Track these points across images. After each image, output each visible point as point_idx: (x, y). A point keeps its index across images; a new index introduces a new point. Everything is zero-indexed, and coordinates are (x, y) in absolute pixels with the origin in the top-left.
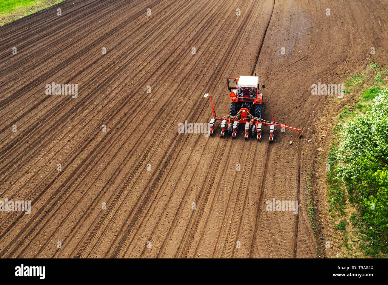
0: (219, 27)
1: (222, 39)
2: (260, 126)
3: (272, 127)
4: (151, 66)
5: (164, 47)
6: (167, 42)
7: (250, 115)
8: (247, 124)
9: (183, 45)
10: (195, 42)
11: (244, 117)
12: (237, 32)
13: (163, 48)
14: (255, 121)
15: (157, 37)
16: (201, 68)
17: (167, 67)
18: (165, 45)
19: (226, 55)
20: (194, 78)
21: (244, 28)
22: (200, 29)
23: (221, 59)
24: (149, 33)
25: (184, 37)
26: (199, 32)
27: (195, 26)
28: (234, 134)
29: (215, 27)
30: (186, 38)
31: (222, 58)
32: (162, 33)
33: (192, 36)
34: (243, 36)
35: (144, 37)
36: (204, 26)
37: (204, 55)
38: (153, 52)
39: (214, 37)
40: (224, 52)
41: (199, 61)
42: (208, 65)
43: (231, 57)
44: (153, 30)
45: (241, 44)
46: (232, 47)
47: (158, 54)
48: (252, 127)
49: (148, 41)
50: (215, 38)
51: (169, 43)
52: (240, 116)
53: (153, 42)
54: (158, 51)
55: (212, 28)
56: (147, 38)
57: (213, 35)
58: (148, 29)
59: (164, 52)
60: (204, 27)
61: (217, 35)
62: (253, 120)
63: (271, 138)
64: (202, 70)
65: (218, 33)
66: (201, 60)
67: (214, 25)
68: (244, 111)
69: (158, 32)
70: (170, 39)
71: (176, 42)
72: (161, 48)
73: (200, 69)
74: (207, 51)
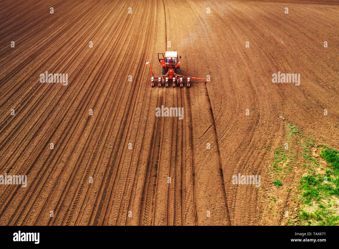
0: (112, 80)
1: (116, 100)
2: (181, 79)
3: (189, 79)
4: (26, 159)
5: (46, 119)
6: (49, 111)
7: (175, 74)
8: (174, 78)
9: (70, 114)
10: (85, 106)
11: (171, 75)
12: (132, 86)
13: (44, 122)
14: (178, 77)
15: (38, 103)
16: (91, 155)
17: (46, 157)
18: (46, 115)
19: (122, 125)
20: (82, 177)
21: (139, 79)
22: (90, 85)
23: (116, 135)
24: (29, 97)
25: (71, 99)
26: (89, 91)
27: (85, 81)
28: (167, 85)
29: (107, 81)
30: (73, 102)
31: (118, 133)
32: (44, 96)
33: (80, 98)
34: (139, 92)
35: (22, 105)
36: (95, 80)
37: (95, 129)
38: (31, 130)
39: (106, 97)
40: (119, 122)
41: (89, 141)
42: (100, 150)
43: (129, 129)
44: (34, 91)
45: (139, 106)
46: (128, 112)
47: (36, 135)
48: (177, 80)
49: (26, 111)
50: (108, 99)
51: (52, 111)
52: (168, 75)
53: (32, 112)
54: (37, 128)
55: (104, 81)
56: (25, 106)
57: (105, 94)
58: (28, 92)
59: (45, 129)
60: (94, 82)
61: (110, 93)
62: (177, 76)
63: (189, 85)
64: (94, 159)
65: (111, 90)
66: (91, 139)
67: (105, 78)
68: (171, 71)
69: (40, 94)
70: (54, 104)
71: (61, 110)
72: (41, 123)
73: (90, 158)
74: (98, 123)
